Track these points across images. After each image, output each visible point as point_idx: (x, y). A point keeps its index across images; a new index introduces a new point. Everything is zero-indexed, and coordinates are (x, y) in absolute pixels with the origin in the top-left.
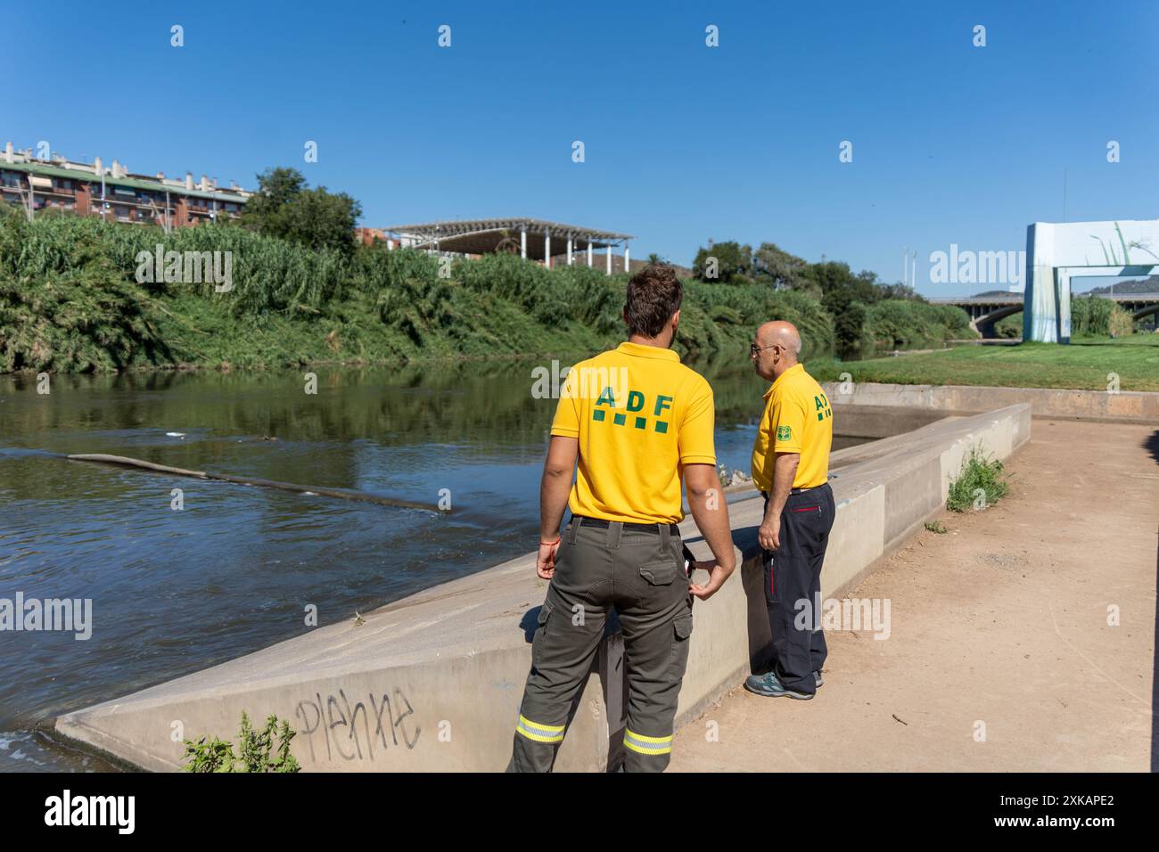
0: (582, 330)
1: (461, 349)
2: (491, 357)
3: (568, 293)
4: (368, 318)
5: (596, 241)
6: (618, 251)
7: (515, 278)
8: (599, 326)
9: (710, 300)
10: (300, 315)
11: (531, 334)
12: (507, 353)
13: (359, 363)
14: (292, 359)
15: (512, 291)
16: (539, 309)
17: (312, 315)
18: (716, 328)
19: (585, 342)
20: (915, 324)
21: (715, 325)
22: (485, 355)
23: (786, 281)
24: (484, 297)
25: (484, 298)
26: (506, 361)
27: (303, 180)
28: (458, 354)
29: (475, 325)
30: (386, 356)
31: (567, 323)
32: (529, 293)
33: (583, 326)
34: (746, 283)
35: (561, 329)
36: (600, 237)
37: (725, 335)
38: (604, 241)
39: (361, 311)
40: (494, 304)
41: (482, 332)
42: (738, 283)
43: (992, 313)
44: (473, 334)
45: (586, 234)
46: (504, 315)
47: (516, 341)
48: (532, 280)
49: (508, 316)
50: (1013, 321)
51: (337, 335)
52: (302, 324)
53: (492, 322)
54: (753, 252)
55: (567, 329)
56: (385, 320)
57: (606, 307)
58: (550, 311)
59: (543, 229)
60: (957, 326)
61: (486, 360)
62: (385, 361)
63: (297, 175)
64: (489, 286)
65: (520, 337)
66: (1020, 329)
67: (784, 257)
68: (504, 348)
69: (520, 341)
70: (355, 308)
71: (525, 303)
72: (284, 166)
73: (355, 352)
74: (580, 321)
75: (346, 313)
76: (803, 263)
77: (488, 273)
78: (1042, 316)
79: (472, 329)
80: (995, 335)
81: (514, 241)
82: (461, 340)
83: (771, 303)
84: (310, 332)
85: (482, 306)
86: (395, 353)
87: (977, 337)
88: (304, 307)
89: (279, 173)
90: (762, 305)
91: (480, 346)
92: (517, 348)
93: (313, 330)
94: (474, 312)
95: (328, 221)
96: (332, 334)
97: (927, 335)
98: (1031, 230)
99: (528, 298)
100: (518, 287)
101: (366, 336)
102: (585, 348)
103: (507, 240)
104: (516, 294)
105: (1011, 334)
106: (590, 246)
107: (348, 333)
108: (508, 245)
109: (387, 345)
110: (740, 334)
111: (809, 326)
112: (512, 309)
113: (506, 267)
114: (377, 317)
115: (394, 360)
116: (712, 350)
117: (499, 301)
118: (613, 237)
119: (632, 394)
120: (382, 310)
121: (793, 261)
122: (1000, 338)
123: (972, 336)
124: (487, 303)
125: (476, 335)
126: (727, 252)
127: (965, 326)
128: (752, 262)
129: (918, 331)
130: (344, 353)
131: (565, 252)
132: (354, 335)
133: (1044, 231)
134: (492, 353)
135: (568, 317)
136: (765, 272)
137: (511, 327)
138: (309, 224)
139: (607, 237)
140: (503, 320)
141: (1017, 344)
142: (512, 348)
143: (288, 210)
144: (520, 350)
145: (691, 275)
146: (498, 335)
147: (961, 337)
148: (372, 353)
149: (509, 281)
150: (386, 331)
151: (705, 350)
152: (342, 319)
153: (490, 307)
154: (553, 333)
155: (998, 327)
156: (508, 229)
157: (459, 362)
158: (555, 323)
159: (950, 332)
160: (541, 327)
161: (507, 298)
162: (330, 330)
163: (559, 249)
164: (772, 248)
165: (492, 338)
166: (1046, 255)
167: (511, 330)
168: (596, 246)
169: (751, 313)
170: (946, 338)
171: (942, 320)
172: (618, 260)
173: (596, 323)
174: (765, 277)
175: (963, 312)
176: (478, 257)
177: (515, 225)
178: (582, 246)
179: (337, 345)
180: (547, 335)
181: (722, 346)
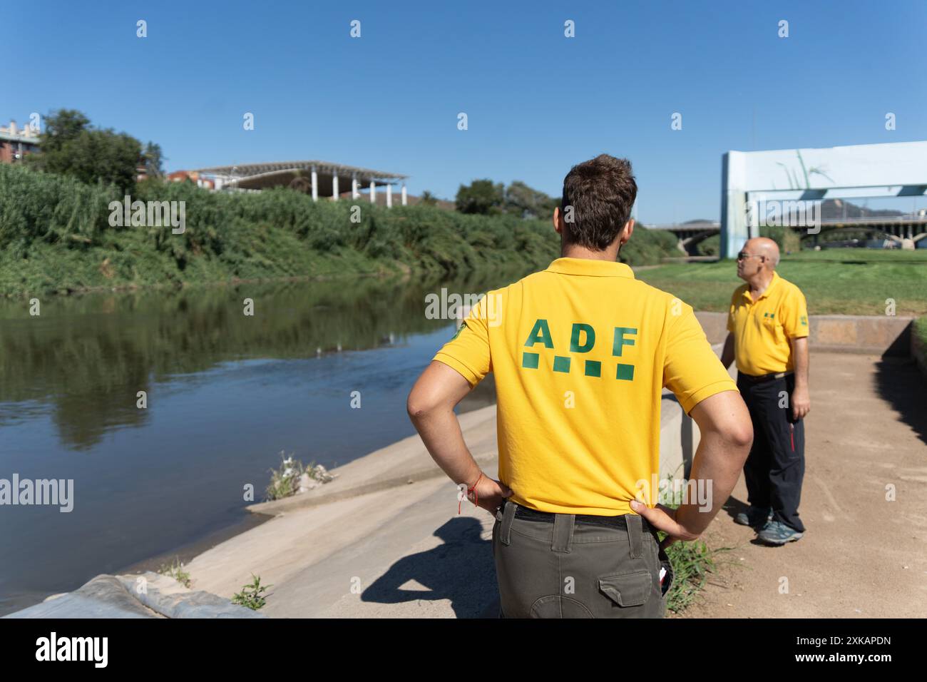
0: (353, 255)
1: (237, 273)
2: (267, 280)
3: (340, 222)
4: (143, 246)
5: (377, 180)
6: (397, 189)
7: (290, 210)
8: (369, 251)
9: (468, 229)
10: (72, 245)
11: (304, 259)
12: (282, 276)
13: (131, 288)
14: (59, 286)
15: (289, 221)
16: (312, 237)
17: (87, 244)
18: (472, 250)
19: (356, 265)
20: (636, 246)
21: (472, 249)
22: (260, 278)
23: (533, 211)
24: (260, 226)
25: (261, 228)
26: (282, 283)
27: (87, 122)
28: (234, 278)
29: (251, 251)
30: (161, 281)
31: (339, 249)
32: (302, 222)
33: (355, 252)
34: (499, 213)
35: (333, 254)
36: (382, 177)
37: (480, 257)
38: (385, 180)
39: (137, 240)
40: (270, 232)
41: (258, 257)
42: (492, 214)
43: (695, 236)
44: (249, 260)
45: (370, 174)
46: (279, 242)
47: (290, 265)
48: (305, 211)
49: (283, 243)
50: (711, 242)
51: (111, 263)
52: (75, 253)
53: (268, 249)
54: (505, 189)
55: (339, 254)
56: (160, 248)
57: (376, 235)
58: (322, 238)
59: (332, 170)
60: (669, 247)
61: (260, 282)
62: (159, 286)
63: (82, 116)
64: (265, 217)
65: (294, 262)
66: (717, 249)
67: (530, 192)
68: (279, 271)
69: (294, 265)
70: (131, 238)
71: (300, 232)
72: (69, 108)
73: (129, 279)
74: (352, 247)
75: (121, 242)
76: (545, 197)
77: (264, 205)
78: (736, 235)
79: (247, 255)
80: (697, 254)
81: (305, 180)
82: (237, 266)
83: (519, 230)
84: (83, 260)
85: (259, 234)
86: (170, 278)
87: (683, 255)
88: (76, 237)
89: (63, 114)
90: (512, 233)
91: (255, 270)
92: (291, 271)
93: (85, 258)
94: (251, 240)
95: (108, 157)
96: (106, 262)
97: (645, 254)
98: (725, 159)
99: (302, 227)
100: (293, 218)
101: (141, 263)
102: (354, 270)
103: (298, 179)
104: (293, 223)
105: (709, 253)
106: (372, 185)
107: (123, 261)
108: (300, 183)
109: (162, 271)
110: (493, 257)
111: (552, 250)
112: (288, 237)
113: (282, 199)
114: (153, 246)
115: (169, 284)
116: (469, 270)
117: (275, 230)
118: (392, 177)
119: (578, 328)
120: (157, 238)
121: (539, 195)
122: (702, 255)
123: (681, 255)
124: (263, 232)
125: (253, 260)
126: (483, 187)
127: (675, 247)
128: (505, 196)
129: (639, 251)
130: (118, 279)
131: (350, 189)
132: (129, 263)
133: (736, 158)
134: (267, 277)
135: (340, 243)
136: (516, 205)
137: (285, 253)
138: (89, 161)
139: (387, 176)
140: (278, 246)
141: (714, 262)
142: (286, 271)
143: (69, 148)
144: (293, 273)
145: (454, 207)
146: (274, 260)
147: (672, 256)
148: (146, 279)
149: (284, 213)
150: (159, 257)
151: (462, 270)
152: (118, 247)
153: (266, 236)
154: (326, 257)
155: (700, 248)
156: (301, 169)
157: (234, 286)
158: (327, 249)
159: (664, 252)
160: (314, 253)
161: (282, 226)
162: (104, 258)
163: (345, 187)
164: (520, 185)
165: (267, 262)
166: (737, 182)
167: (285, 256)
168: (378, 184)
169: (503, 238)
170: (661, 256)
171: (657, 242)
172: (397, 196)
173: (367, 248)
174: (516, 209)
175: (673, 236)
176: (259, 192)
177: (306, 168)
178: (365, 184)
179: (111, 272)
180: (320, 259)
181: (477, 266)
